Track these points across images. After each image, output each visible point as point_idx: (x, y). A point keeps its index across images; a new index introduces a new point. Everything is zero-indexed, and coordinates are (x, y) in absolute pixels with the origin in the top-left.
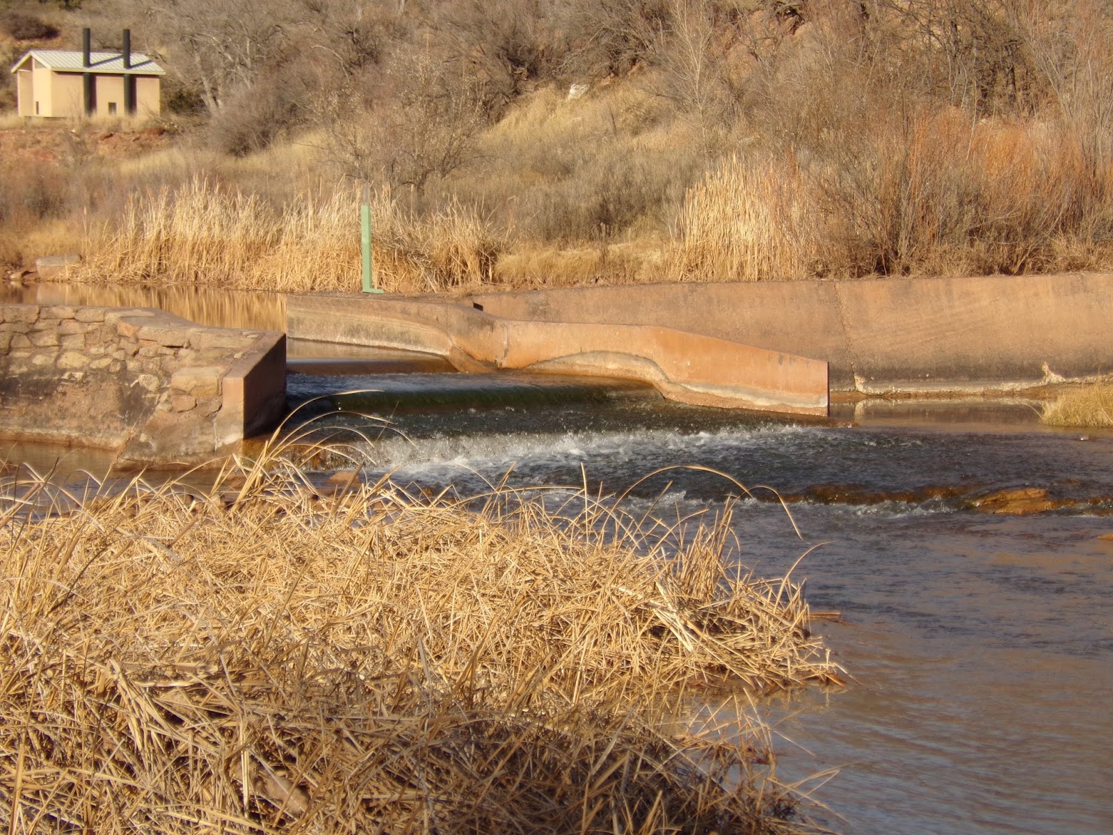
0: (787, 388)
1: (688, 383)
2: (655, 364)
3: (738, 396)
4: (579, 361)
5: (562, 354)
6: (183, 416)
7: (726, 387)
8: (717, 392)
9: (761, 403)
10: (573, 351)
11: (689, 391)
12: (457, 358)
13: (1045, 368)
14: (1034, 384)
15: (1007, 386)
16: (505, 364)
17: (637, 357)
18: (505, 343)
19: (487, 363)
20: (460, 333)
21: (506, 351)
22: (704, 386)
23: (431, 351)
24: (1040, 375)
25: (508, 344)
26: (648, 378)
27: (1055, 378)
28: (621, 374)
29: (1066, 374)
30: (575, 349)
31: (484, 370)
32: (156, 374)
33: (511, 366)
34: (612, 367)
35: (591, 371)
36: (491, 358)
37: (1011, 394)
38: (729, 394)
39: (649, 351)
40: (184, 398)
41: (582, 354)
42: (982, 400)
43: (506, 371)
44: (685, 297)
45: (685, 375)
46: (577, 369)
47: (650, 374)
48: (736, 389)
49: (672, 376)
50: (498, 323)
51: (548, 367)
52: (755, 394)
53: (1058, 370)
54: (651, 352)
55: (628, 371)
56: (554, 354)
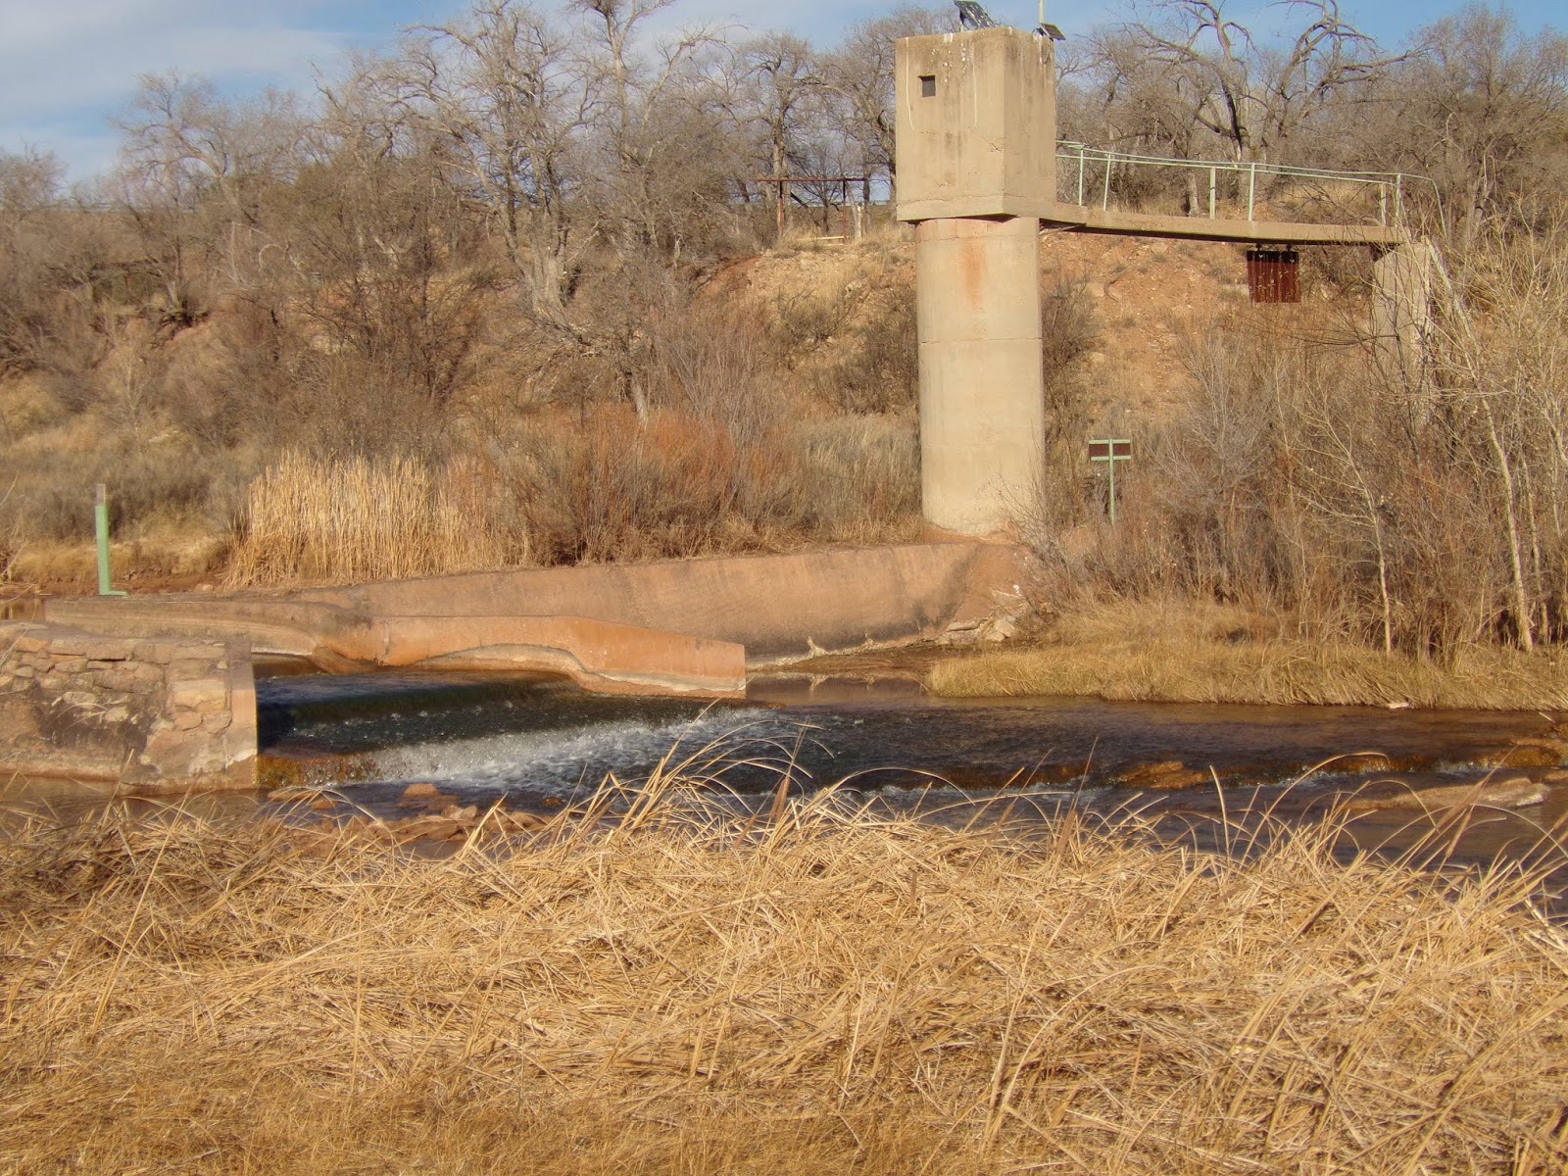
0: (705, 672)
1: (605, 672)
2: (570, 654)
3: (657, 683)
4: (478, 655)
5: (457, 648)
6: (188, 734)
7: (645, 675)
8: (635, 680)
9: (680, 689)
10: (471, 646)
11: (608, 680)
12: (323, 658)
13: (810, 642)
14: (803, 658)
15: (781, 661)
16: (387, 661)
17: (549, 649)
18: (387, 640)
19: (364, 662)
20: (326, 632)
21: (387, 651)
22: (622, 674)
23: (284, 652)
24: (806, 649)
25: (390, 642)
26: (563, 669)
27: (819, 651)
28: (532, 666)
29: (828, 647)
30: (474, 642)
31: (357, 669)
32: (90, 690)
33: (394, 663)
34: (520, 659)
35: (494, 665)
36: (368, 657)
37: (786, 668)
38: (646, 681)
39: (560, 641)
40: (189, 714)
41: (482, 647)
42: (762, 675)
43: (388, 669)
44: (495, 586)
45: (602, 665)
46: (476, 663)
47: (568, 665)
48: (654, 676)
49: (589, 667)
50: (377, 621)
51: (441, 663)
52: (673, 680)
53: (821, 644)
54: (565, 642)
55: (539, 663)
56: (450, 649)
